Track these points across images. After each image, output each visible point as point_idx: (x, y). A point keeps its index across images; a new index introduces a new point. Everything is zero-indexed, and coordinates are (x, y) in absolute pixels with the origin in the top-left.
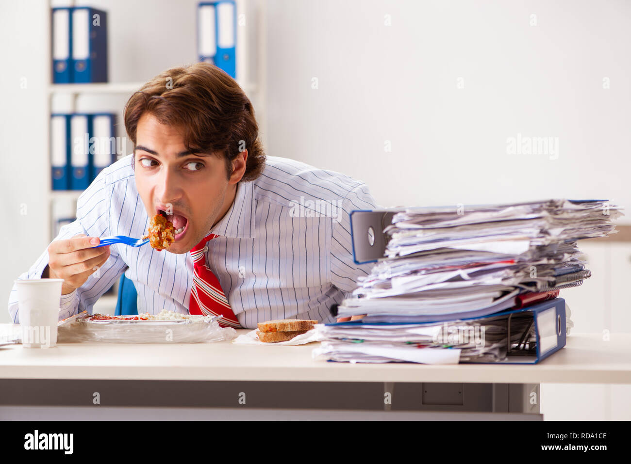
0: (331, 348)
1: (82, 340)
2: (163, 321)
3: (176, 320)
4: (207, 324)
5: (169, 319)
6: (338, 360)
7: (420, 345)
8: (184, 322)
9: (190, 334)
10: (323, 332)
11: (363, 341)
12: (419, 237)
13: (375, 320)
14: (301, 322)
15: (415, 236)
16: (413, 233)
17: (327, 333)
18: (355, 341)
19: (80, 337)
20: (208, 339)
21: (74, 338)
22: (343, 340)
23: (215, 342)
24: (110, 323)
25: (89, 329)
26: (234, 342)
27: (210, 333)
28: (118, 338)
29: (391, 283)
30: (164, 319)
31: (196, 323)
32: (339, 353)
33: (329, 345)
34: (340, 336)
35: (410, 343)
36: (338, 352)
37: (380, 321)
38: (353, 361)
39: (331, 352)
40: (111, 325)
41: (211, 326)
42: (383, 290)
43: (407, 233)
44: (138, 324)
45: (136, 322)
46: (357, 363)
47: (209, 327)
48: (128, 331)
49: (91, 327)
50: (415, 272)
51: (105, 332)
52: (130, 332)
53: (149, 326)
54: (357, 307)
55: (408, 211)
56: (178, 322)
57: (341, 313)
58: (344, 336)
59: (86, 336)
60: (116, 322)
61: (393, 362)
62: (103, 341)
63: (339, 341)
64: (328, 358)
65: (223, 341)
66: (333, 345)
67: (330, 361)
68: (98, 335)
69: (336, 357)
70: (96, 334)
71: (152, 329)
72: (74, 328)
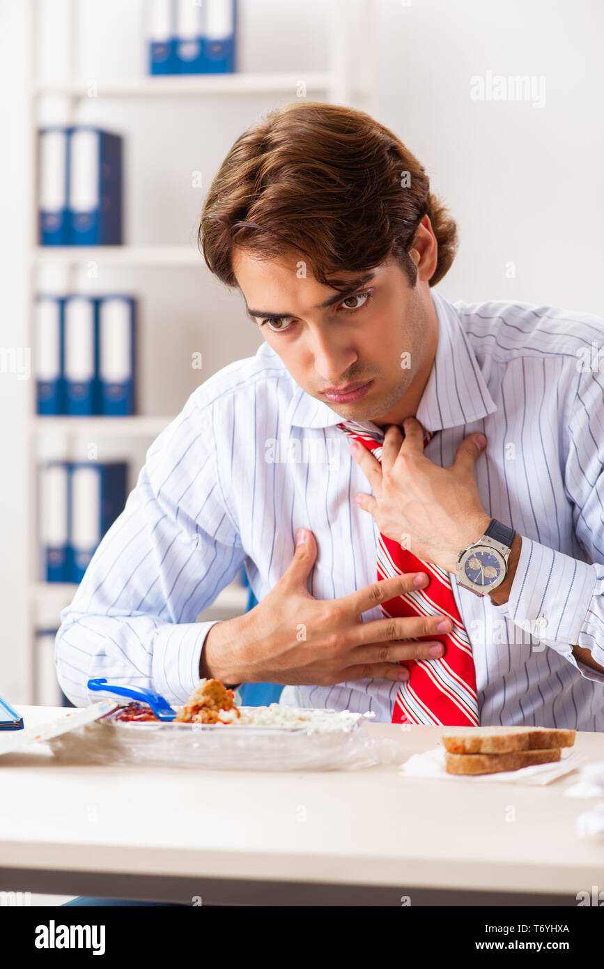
1: (105, 759)
2: (261, 726)
3: (288, 724)
4: (347, 735)
5: (275, 722)
8: (303, 732)
9: (316, 755)
14: (530, 735)
19: (100, 756)
20: (349, 763)
21: (93, 756)
23: (363, 769)
25: (122, 739)
26: (402, 771)
27: (354, 752)
28: (177, 758)
40: (164, 734)
41: (355, 739)
44: (214, 732)
45: (211, 729)
47: (351, 740)
48: (196, 745)
49: (124, 736)
52: (198, 747)
53: (235, 738)
56: (294, 730)
59: (112, 751)
60: (172, 728)
62: (146, 763)
65: (374, 766)
68: (138, 750)
70: (134, 750)
71: (242, 743)
72: (90, 735)
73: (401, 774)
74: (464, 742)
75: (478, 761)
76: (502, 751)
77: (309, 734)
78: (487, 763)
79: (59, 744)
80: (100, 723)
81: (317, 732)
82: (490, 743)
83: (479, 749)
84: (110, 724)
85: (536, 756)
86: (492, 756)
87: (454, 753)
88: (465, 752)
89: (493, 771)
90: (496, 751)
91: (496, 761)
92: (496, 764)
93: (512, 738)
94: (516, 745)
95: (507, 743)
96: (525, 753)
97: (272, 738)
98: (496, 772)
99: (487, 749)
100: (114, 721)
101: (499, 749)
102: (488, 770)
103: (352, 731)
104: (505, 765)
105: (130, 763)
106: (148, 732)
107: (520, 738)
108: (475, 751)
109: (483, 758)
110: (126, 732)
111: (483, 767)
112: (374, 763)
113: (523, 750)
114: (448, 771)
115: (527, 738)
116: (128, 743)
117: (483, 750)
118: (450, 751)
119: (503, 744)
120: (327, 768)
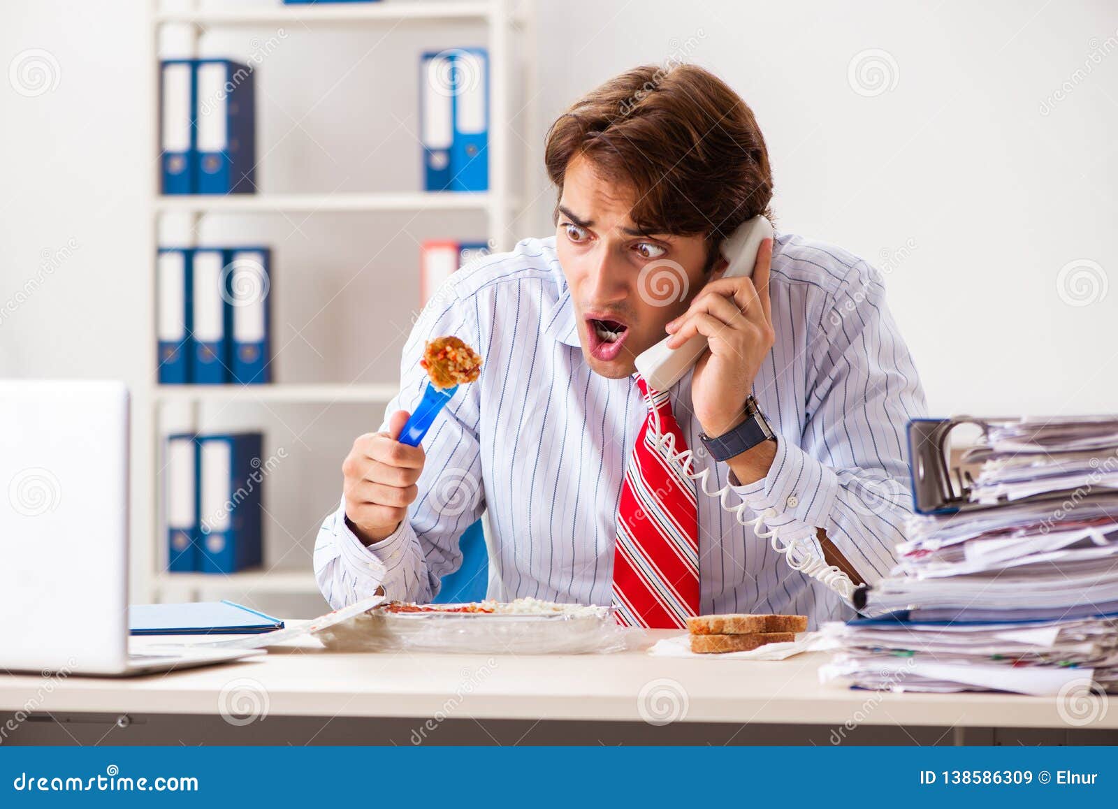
0: (854, 666)
1: (378, 647)
2: (520, 614)
3: (543, 612)
4: (600, 621)
5: (530, 611)
6: (870, 687)
7: (1018, 662)
8: (561, 617)
9: (571, 638)
10: (840, 637)
11: (912, 653)
12: (1036, 468)
13: (932, 616)
15: (1028, 466)
16: (1024, 460)
17: (849, 639)
18: (899, 652)
19: (372, 643)
20: (602, 647)
21: (367, 644)
22: (876, 652)
23: (613, 653)
24: (428, 618)
25: (392, 628)
26: (651, 652)
27: (607, 636)
28: (445, 644)
29: (962, 552)
30: (521, 611)
31: (582, 619)
32: (871, 674)
33: (850, 659)
34: (870, 645)
35: (998, 658)
36: (870, 672)
37: (942, 618)
38: (898, 689)
39: (856, 673)
40: (430, 622)
41: (607, 625)
42: (948, 565)
43: (1012, 461)
44: (477, 619)
45: (474, 617)
46: (905, 691)
47: (603, 626)
48: (461, 631)
49: (394, 625)
50: (1006, 532)
51: (417, 633)
52: (463, 633)
53: (497, 625)
54: (901, 593)
55: (1024, 421)
56: (551, 617)
57: (873, 604)
58: (878, 644)
59: (383, 639)
60: (438, 616)
61: (970, 690)
62: (414, 649)
63: (868, 652)
64: (851, 682)
65: (623, 651)
66: (859, 659)
67: (855, 687)
68: (407, 638)
69: (866, 681)
70: (403, 637)
71: (503, 629)
72: (361, 626)
73: (650, 654)
74: (708, 623)
75: (721, 639)
76: (742, 632)
77: (566, 619)
78: (730, 642)
79: (331, 636)
80: (371, 614)
81: (572, 617)
82: (732, 623)
83: (722, 629)
84: (380, 615)
85: (773, 637)
86: (735, 636)
87: (698, 634)
88: (708, 633)
89: (735, 649)
90: (737, 632)
91: (737, 641)
92: (737, 644)
93: (751, 620)
94: (754, 627)
95: (747, 625)
96: (763, 634)
97: (531, 624)
98: (738, 650)
99: (730, 629)
100: (384, 612)
101: (740, 629)
102: (731, 648)
103: (604, 617)
104: (745, 645)
105: (399, 649)
106: (417, 620)
107: (758, 621)
108: (719, 631)
109: (726, 637)
110: (396, 622)
111: (726, 644)
112: (624, 649)
113: (761, 632)
114: (694, 651)
115: (764, 622)
116: (398, 631)
117: (725, 630)
118: (695, 633)
119: (743, 624)
120: (582, 652)
